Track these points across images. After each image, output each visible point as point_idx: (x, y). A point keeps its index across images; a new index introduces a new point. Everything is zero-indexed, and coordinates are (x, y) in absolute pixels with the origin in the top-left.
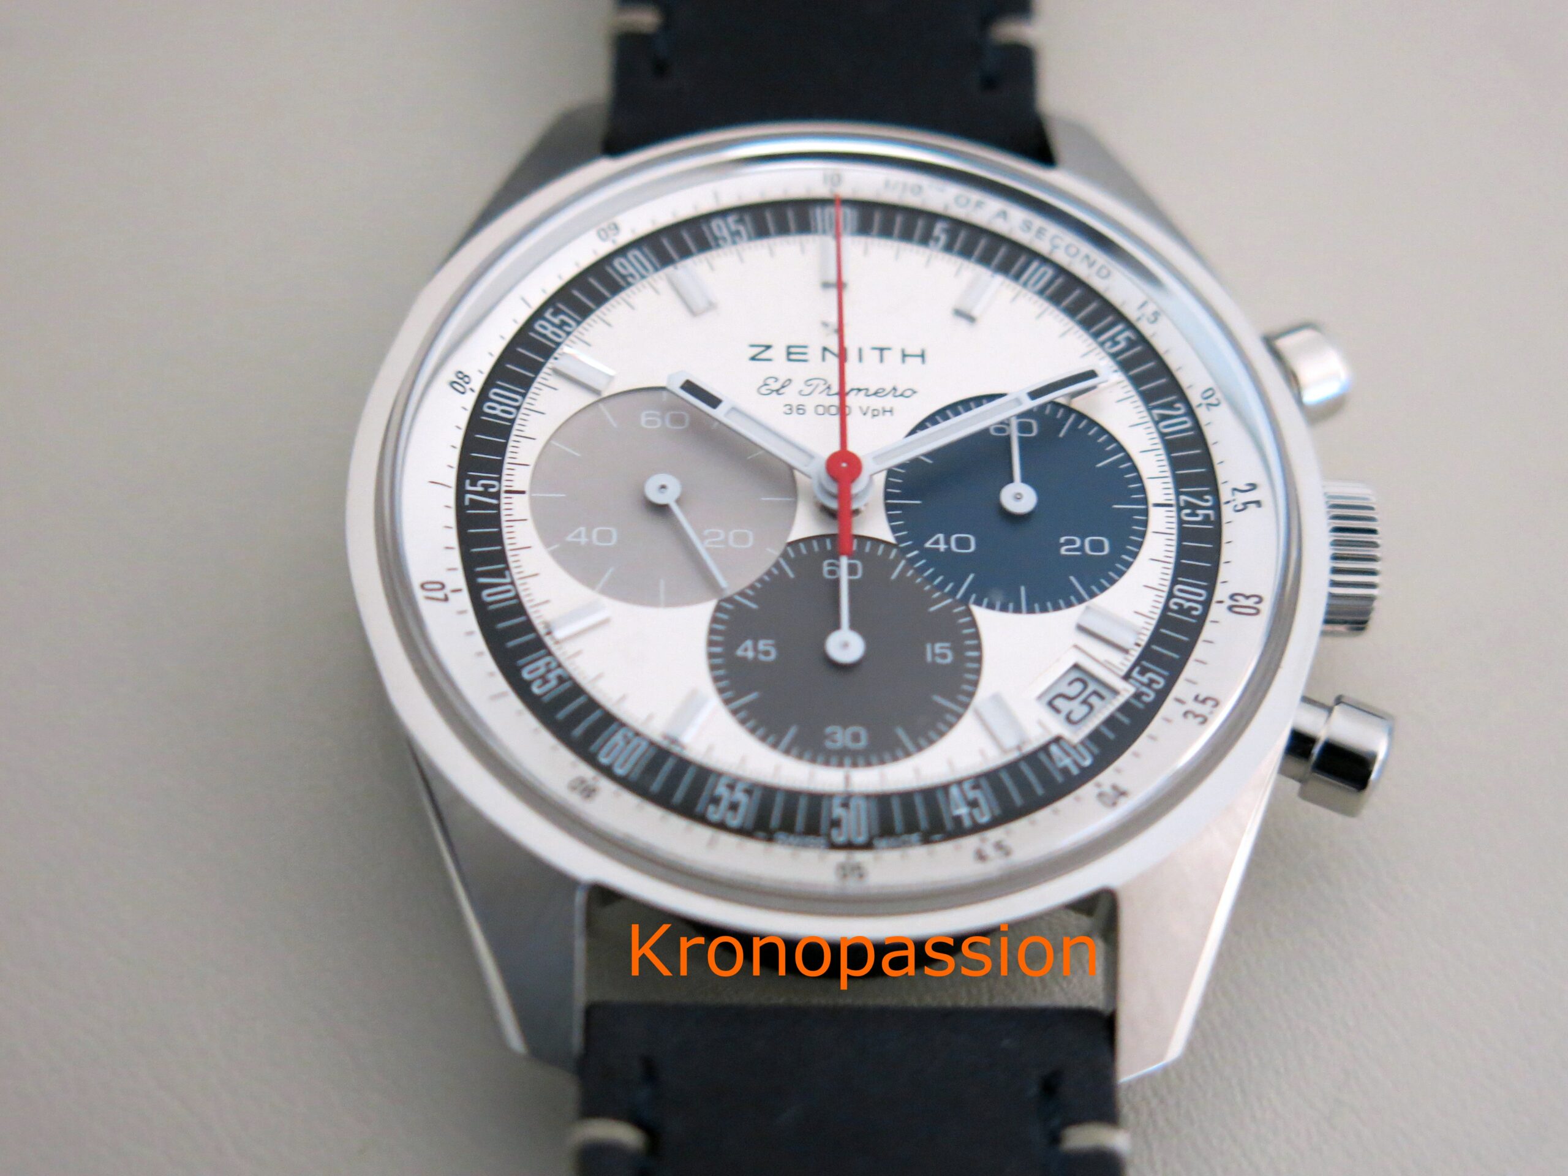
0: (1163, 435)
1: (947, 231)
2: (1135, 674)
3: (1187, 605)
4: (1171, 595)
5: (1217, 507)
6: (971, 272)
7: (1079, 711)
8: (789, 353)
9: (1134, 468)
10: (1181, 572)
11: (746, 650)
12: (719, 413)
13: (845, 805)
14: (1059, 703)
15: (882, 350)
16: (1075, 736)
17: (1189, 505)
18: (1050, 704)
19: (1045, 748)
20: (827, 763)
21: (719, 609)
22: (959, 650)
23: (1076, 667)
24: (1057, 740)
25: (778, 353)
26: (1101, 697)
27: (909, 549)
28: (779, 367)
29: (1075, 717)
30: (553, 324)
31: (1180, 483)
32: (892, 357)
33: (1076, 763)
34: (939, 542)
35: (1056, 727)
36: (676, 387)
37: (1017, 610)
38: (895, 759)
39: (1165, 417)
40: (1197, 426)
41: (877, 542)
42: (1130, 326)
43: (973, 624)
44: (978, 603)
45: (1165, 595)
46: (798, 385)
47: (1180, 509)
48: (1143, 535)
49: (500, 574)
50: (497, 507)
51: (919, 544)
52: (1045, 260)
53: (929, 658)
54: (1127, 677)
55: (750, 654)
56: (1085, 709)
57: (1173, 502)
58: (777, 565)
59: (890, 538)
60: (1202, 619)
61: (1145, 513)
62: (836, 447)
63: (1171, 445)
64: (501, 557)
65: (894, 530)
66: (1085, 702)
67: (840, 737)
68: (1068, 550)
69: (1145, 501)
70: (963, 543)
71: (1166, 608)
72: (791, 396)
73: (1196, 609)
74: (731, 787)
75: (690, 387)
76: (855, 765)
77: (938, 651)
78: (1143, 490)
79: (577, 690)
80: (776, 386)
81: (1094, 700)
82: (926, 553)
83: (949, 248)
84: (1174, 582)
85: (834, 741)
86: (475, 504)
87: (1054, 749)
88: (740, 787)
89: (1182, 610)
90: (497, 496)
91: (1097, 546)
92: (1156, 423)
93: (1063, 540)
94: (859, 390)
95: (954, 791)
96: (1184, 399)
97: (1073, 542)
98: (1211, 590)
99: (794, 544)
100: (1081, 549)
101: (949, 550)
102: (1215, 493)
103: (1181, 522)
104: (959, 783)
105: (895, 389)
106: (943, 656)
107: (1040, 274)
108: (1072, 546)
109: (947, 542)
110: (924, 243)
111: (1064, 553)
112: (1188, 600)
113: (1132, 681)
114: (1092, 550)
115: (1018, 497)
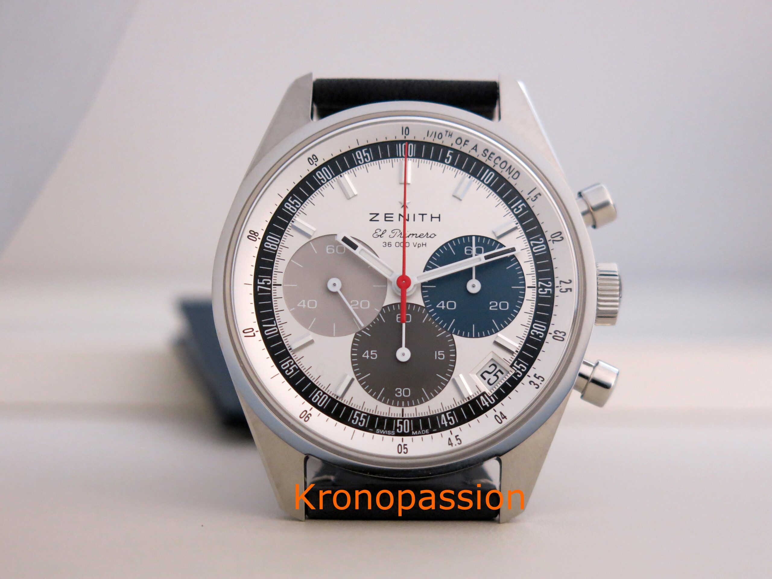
0: (533, 253)
1: (452, 154)
2: (515, 364)
3: (538, 333)
4: (532, 328)
5: (553, 288)
6: (462, 175)
7: (493, 379)
8: (386, 217)
9: (521, 269)
10: (537, 318)
11: (366, 355)
12: (356, 252)
13: (402, 423)
14: (485, 375)
15: (423, 215)
16: (489, 391)
17: (542, 287)
18: (482, 376)
19: (478, 398)
20: (395, 405)
21: (356, 336)
22: (447, 353)
23: (492, 359)
24: (483, 394)
25: (381, 217)
26: (502, 373)
27: (430, 308)
28: (382, 224)
29: (491, 382)
30: (292, 205)
31: (539, 276)
33: (489, 403)
34: (442, 305)
35: (484, 388)
36: (339, 239)
37: (471, 337)
38: (422, 402)
39: (535, 245)
40: (548, 249)
41: (417, 306)
42: (524, 201)
43: (453, 342)
44: (456, 333)
45: (529, 328)
46: (389, 233)
47: (538, 288)
48: (522, 300)
49: (271, 322)
50: (270, 291)
51: (434, 306)
52: (492, 169)
53: (436, 358)
54: (512, 366)
55: (368, 357)
56: (495, 378)
57: (535, 286)
58: (379, 316)
59: (423, 305)
60: (543, 339)
61: (524, 290)
63: (537, 258)
64: (272, 314)
65: (424, 299)
66: (495, 375)
67: (401, 392)
68: (492, 308)
69: (524, 285)
70: (451, 305)
71: (529, 334)
72: (386, 238)
73: (541, 335)
74: (359, 415)
75: (345, 240)
76: (406, 405)
77: (439, 354)
78: (524, 280)
79: (301, 374)
80: (380, 233)
81: (499, 374)
82: (437, 310)
83: (452, 164)
84: (533, 322)
85: (398, 394)
86: (262, 291)
87: (482, 398)
88: (363, 414)
89: (536, 335)
90: (270, 286)
91: (504, 306)
92: (532, 248)
93: (490, 303)
94: (413, 235)
95: (443, 416)
96: (544, 236)
97: (494, 304)
98: (548, 326)
99: (385, 307)
100: (498, 307)
101: (446, 308)
102: (553, 281)
103: (538, 294)
104: (445, 413)
105: (427, 234)
106: (441, 356)
107: (489, 176)
108: (494, 306)
109: (445, 305)
110: (442, 161)
111: (490, 309)
112: (538, 331)
113: (513, 367)
114: (502, 307)
115: (474, 286)
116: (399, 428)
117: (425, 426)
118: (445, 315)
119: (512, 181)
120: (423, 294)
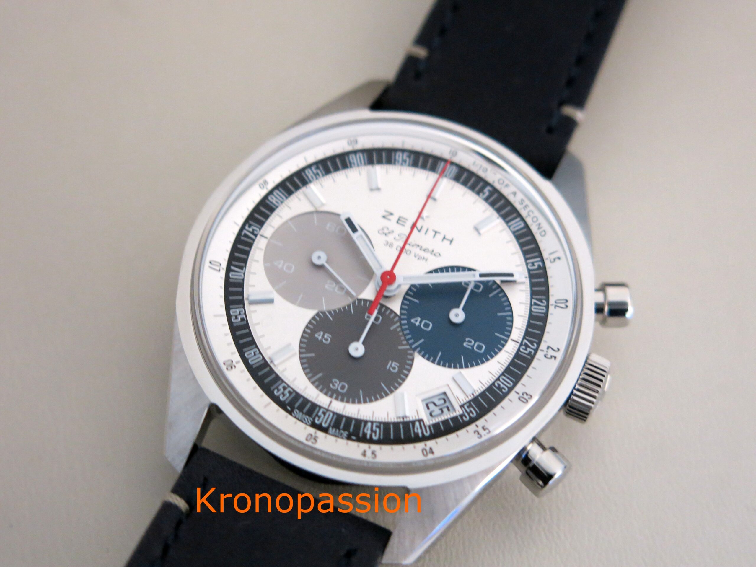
0: (531, 311)
1: (489, 191)
2: (465, 406)
3: (502, 386)
4: (498, 379)
5: (536, 351)
6: (490, 212)
7: (437, 411)
8: (399, 219)
9: (512, 321)
10: (507, 371)
11: (319, 336)
12: (354, 236)
13: (324, 413)
14: (431, 406)
15: (436, 232)
16: (429, 421)
17: (526, 345)
18: (427, 406)
19: (413, 422)
20: (326, 394)
21: (318, 314)
22: (401, 369)
23: (445, 393)
24: (420, 421)
25: (394, 218)
26: (448, 410)
27: (405, 319)
28: (392, 224)
29: (433, 414)
30: (313, 172)
31: (527, 334)
32: (439, 237)
33: (422, 433)
34: (417, 321)
35: (423, 415)
36: (343, 218)
37: (433, 362)
38: (354, 402)
39: (536, 304)
40: (547, 313)
41: (392, 311)
42: (543, 260)
43: (412, 360)
44: (419, 352)
45: (495, 378)
46: (395, 235)
47: (521, 344)
48: (500, 350)
49: (241, 268)
50: (254, 240)
51: (408, 319)
52: (523, 219)
53: (388, 367)
54: (462, 406)
55: (320, 338)
56: (440, 412)
57: (520, 342)
58: (349, 306)
59: (398, 312)
60: (506, 395)
61: (506, 341)
62: (389, 268)
63: (532, 316)
64: (245, 261)
65: (402, 309)
66: (441, 409)
67: (337, 385)
68: (467, 345)
69: (508, 336)
70: (426, 325)
71: (493, 384)
72: (390, 238)
73: (505, 389)
74: (285, 388)
75: (349, 221)
76: (336, 399)
77: (393, 365)
78: (510, 332)
79: (247, 326)
80: (386, 231)
81: (445, 410)
82: (409, 323)
83: (486, 200)
84: (503, 374)
85: (334, 385)
86: (246, 236)
87: (417, 424)
88: (289, 389)
89: (499, 387)
90: (256, 235)
91: (479, 347)
92: (531, 305)
93: (467, 339)
94: (418, 246)
95: (369, 425)
96: (548, 300)
98: (515, 384)
99: (360, 300)
100: (473, 347)
101: (420, 326)
102: (539, 344)
103: (519, 350)
104: (372, 422)
105: (433, 251)
106: (394, 368)
107: (518, 224)
108: (469, 343)
109: (421, 322)
110: (478, 193)
111: (465, 344)
112: (503, 384)
113: (463, 409)
114: (477, 348)
115: (457, 315)
116: (319, 417)
117: (346, 428)
118: (416, 332)
119: (538, 237)
120: (403, 303)
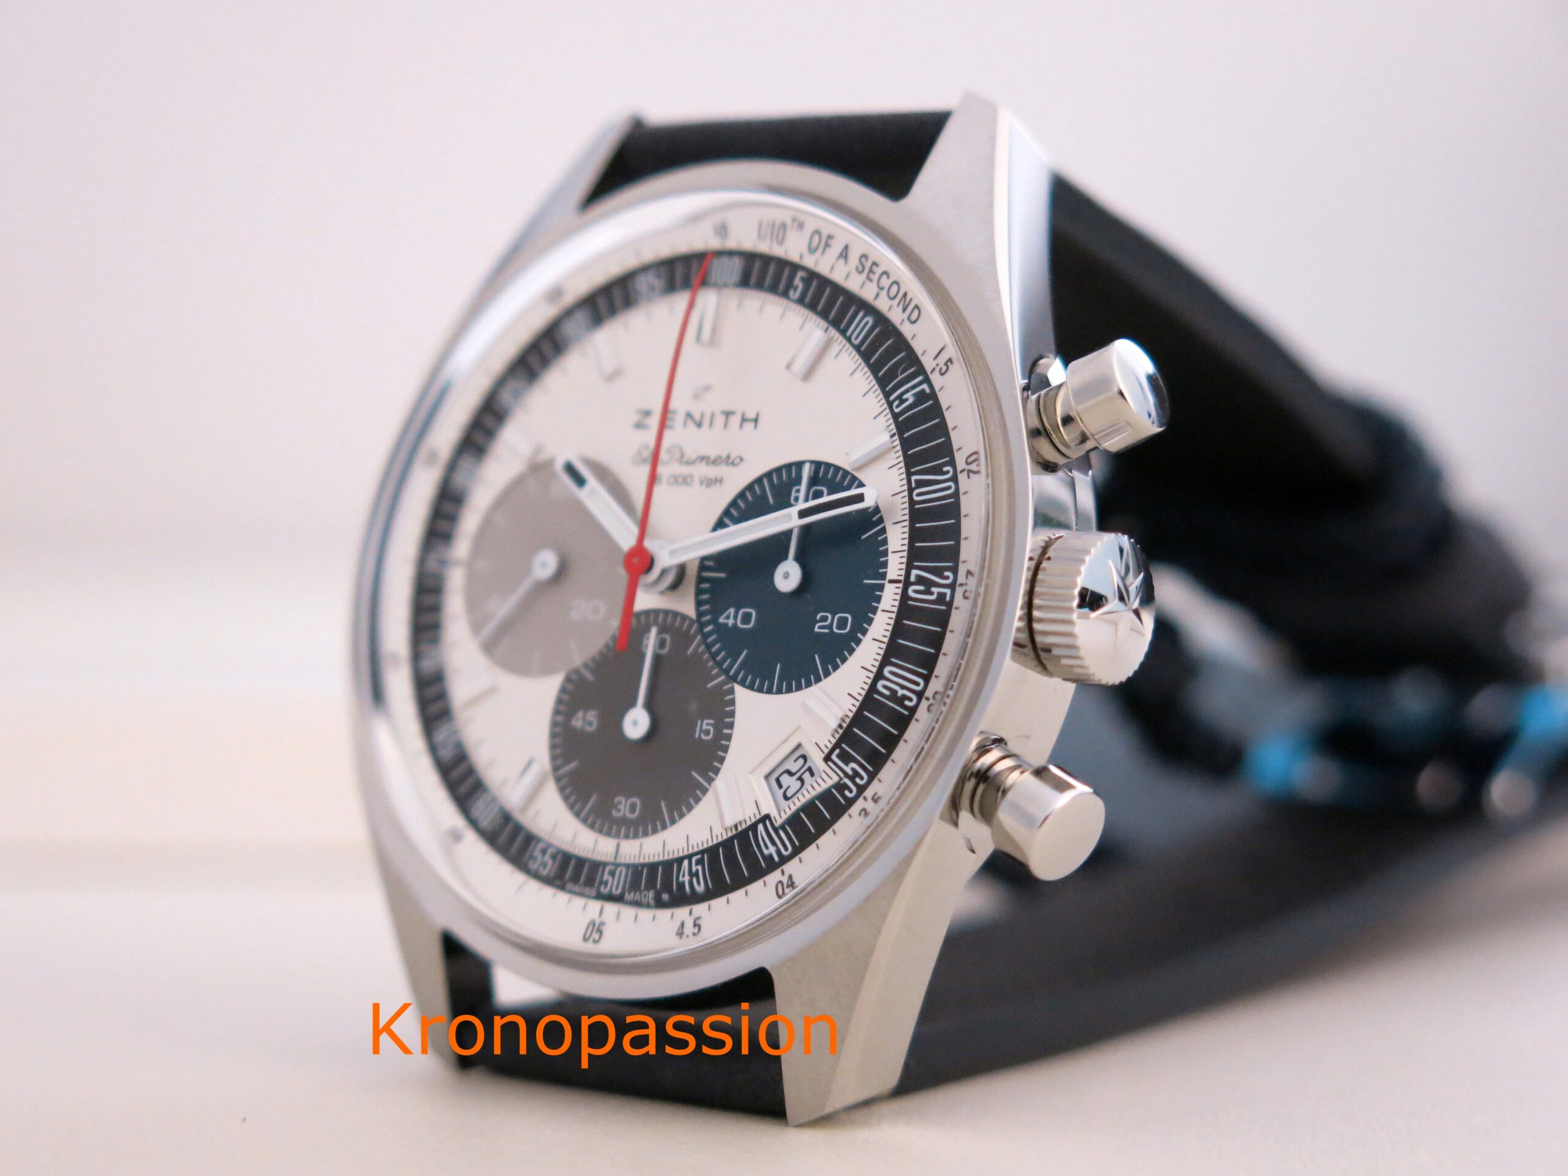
0: (912, 504)
1: (803, 279)
2: (834, 757)
4: (879, 676)
5: (953, 586)
6: (812, 326)
7: (794, 787)
9: (885, 541)
10: (890, 650)
11: (577, 723)
12: (583, 494)
13: (612, 873)
14: (786, 780)
15: (727, 414)
16: (781, 814)
17: (920, 580)
18: (777, 781)
19: (754, 827)
20: (608, 834)
21: (567, 679)
22: (718, 728)
23: (800, 745)
24: (766, 819)
25: (654, 420)
26: (812, 776)
27: (708, 623)
28: (653, 433)
29: (789, 794)
30: (509, 391)
31: (912, 555)
32: (735, 420)
34: (730, 618)
35: (771, 804)
36: (559, 467)
37: (769, 691)
38: (654, 831)
39: (920, 484)
40: (957, 493)
41: (684, 617)
42: (926, 378)
43: (733, 703)
44: (742, 683)
45: (872, 677)
47: (906, 583)
48: (875, 611)
51: (714, 621)
52: (869, 309)
53: (697, 735)
54: (829, 759)
55: (580, 724)
56: (799, 785)
57: (903, 578)
59: (693, 614)
60: (913, 712)
61: (881, 588)
62: (635, 542)
63: (915, 515)
64: (438, 625)
65: (699, 604)
66: (801, 779)
67: (623, 806)
68: (820, 627)
69: (884, 575)
70: (746, 618)
71: (873, 688)
74: (545, 850)
75: (569, 468)
76: (626, 836)
77: (704, 727)
78: (885, 564)
79: (464, 755)
80: (645, 454)
81: (806, 776)
82: (722, 629)
83: (801, 301)
84: (884, 661)
85: (619, 811)
86: (429, 574)
87: (759, 827)
88: (550, 850)
90: (445, 566)
91: (842, 623)
92: (911, 491)
93: (818, 617)
94: (704, 458)
95: (685, 863)
96: (953, 462)
97: (824, 619)
98: (928, 680)
100: (830, 627)
101: (735, 625)
102: (955, 570)
103: (903, 598)
104: (689, 857)
105: (730, 456)
106: (707, 733)
107: (863, 324)
108: (826, 623)
109: (736, 617)
110: (785, 294)
111: (816, 629)
112: (900, 685)
113: (830, 763)
114: (838, 628)
115: (785, 576)
116: (606, 883)
117: (651, 884)
118: (731, 639)
120: (699, 592)
